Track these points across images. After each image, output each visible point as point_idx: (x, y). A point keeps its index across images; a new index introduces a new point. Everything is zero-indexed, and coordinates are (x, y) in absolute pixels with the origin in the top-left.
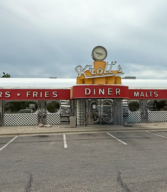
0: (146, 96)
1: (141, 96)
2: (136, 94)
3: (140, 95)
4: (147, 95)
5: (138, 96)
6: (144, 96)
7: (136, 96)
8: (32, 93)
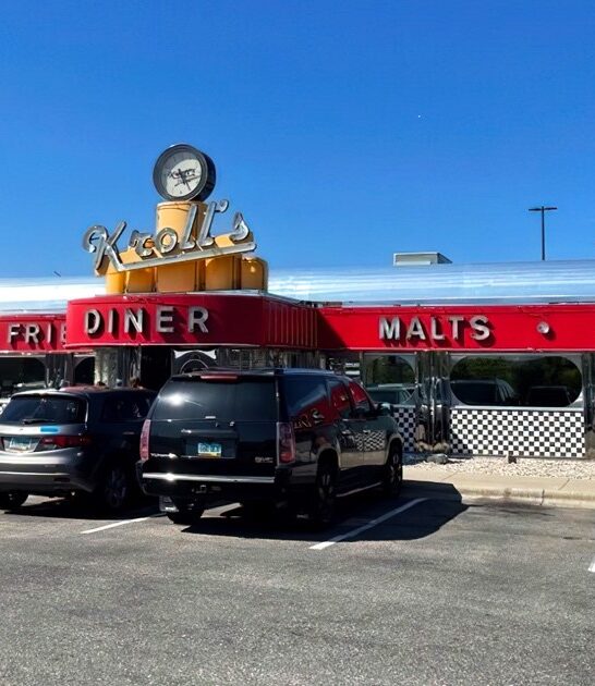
0: (434, 336)
1: (409, 336)
2: (389, 329)
3: (403, 330)
4: (438, 333)
5: (397, 336)
6: (423, 337)
7: (390, 336)
8: (21, 330)
